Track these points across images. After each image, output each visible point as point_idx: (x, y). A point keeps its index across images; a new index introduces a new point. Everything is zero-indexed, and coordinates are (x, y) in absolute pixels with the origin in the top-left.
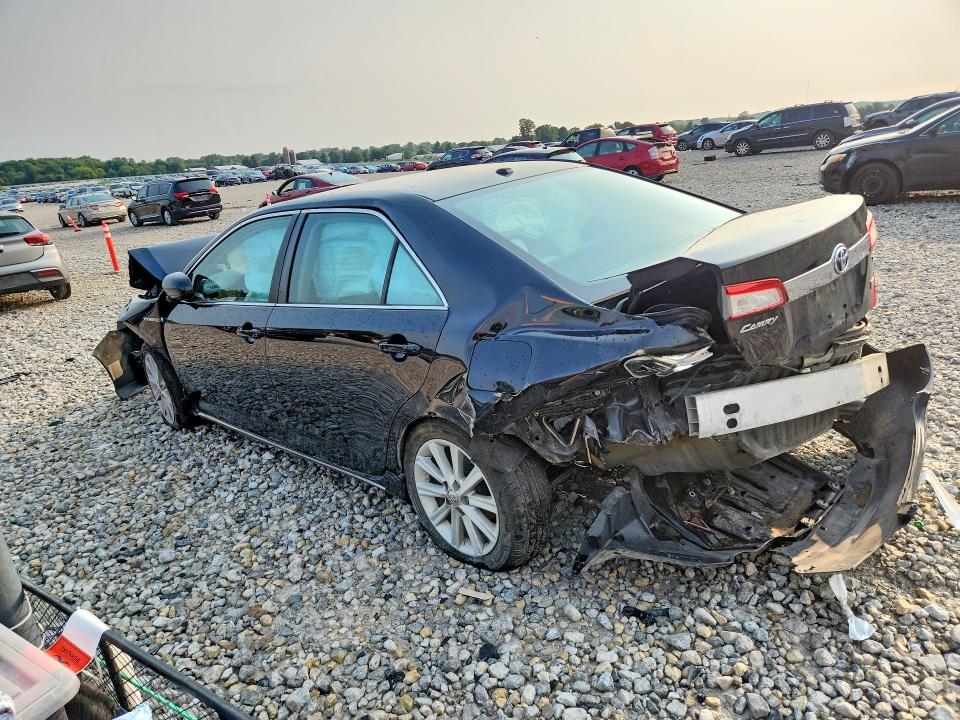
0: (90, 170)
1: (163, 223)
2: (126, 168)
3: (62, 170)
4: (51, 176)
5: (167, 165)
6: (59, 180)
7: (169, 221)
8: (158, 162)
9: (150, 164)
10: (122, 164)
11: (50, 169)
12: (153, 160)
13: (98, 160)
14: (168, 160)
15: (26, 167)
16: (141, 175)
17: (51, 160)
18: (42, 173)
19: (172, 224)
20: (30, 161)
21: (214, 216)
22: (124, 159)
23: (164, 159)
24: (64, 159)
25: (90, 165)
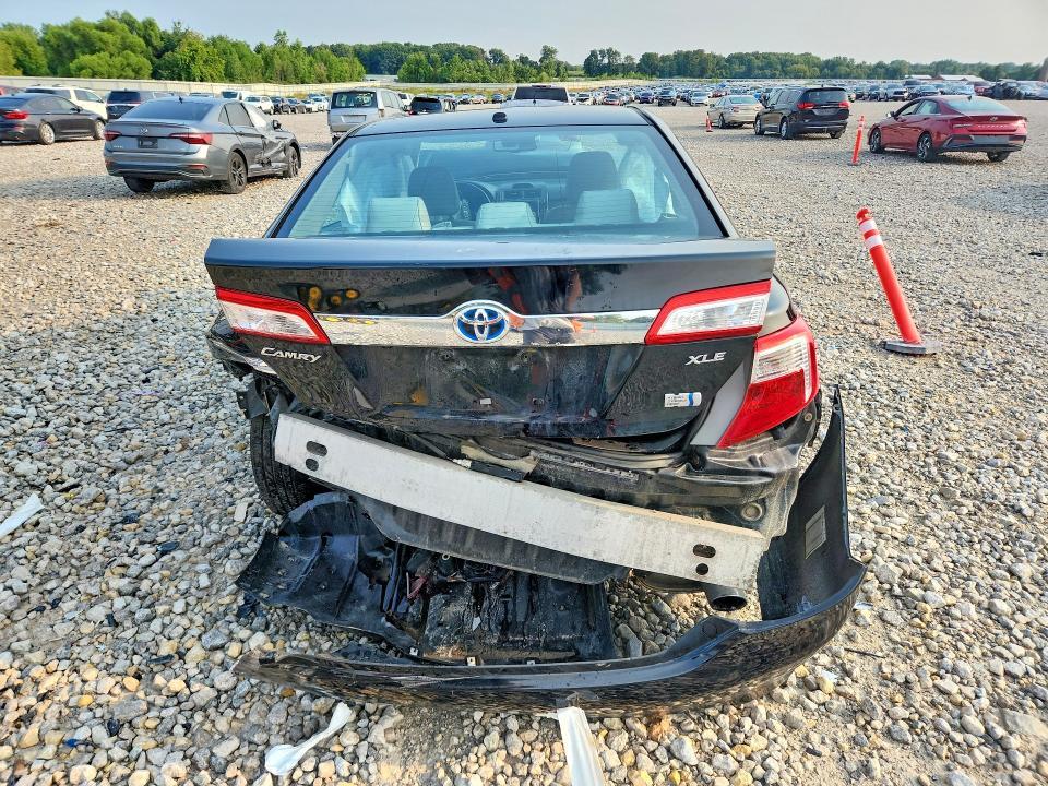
0: (806, 68)
1: (778, 136)
2: (843, 69)
3: (779, 67)
4: (768, 72)
5: (887, 69)
6: (773, 76)
7: (784, 133)
8: (880, 65)
9: (869, 67)
10: (840, 64)
11: (770, 65)
12: (874, 63)
13: (818, 59)
14: (893, 63)
15: (749, 61)
16: (855, 78)
17: (774, 54)
18: (761, 68)
19: (786, 138)
20: (756, 55)
21: (835, 135)
22: (845, 59)
23: (887, 62)
24: (786, 55)
25: (808, 63)
